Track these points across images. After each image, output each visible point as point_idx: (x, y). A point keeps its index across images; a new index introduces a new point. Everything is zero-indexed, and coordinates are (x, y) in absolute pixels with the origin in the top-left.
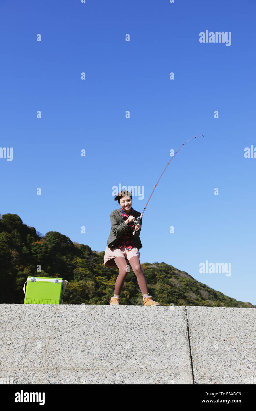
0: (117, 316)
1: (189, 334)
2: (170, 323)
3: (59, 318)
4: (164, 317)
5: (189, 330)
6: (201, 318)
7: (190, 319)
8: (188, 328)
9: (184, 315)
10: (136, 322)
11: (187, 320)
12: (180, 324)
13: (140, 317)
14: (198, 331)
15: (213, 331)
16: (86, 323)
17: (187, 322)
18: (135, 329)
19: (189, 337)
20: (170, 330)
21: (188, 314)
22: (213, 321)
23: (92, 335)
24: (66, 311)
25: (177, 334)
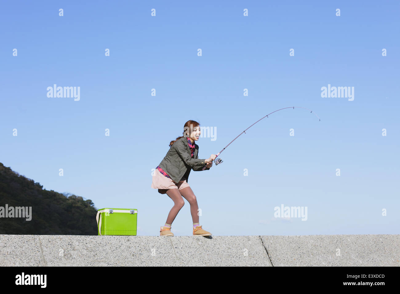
0: (218, 246)
1: (270, 258)
2: (256, 250)
3: (177, 249)
4: (249, 245)
5: (269, 255)
6: (273, 245)
7: (267, 246)
8: (268, 254)
9: (262, 243)
10: (233, 250)
11: (265, 247)
12: (262, 251)
13: (234, 246)
14: (274, 256)
15: (283, 255)
16: (199, 253)
17: (266, 249)
18: (235, 257)
19: (271, 260)
20: (257, 256)
21: (264, 242)
22: (280, 247)
23: (209, 263)
24: (178, 242)
25: (263, 259)
